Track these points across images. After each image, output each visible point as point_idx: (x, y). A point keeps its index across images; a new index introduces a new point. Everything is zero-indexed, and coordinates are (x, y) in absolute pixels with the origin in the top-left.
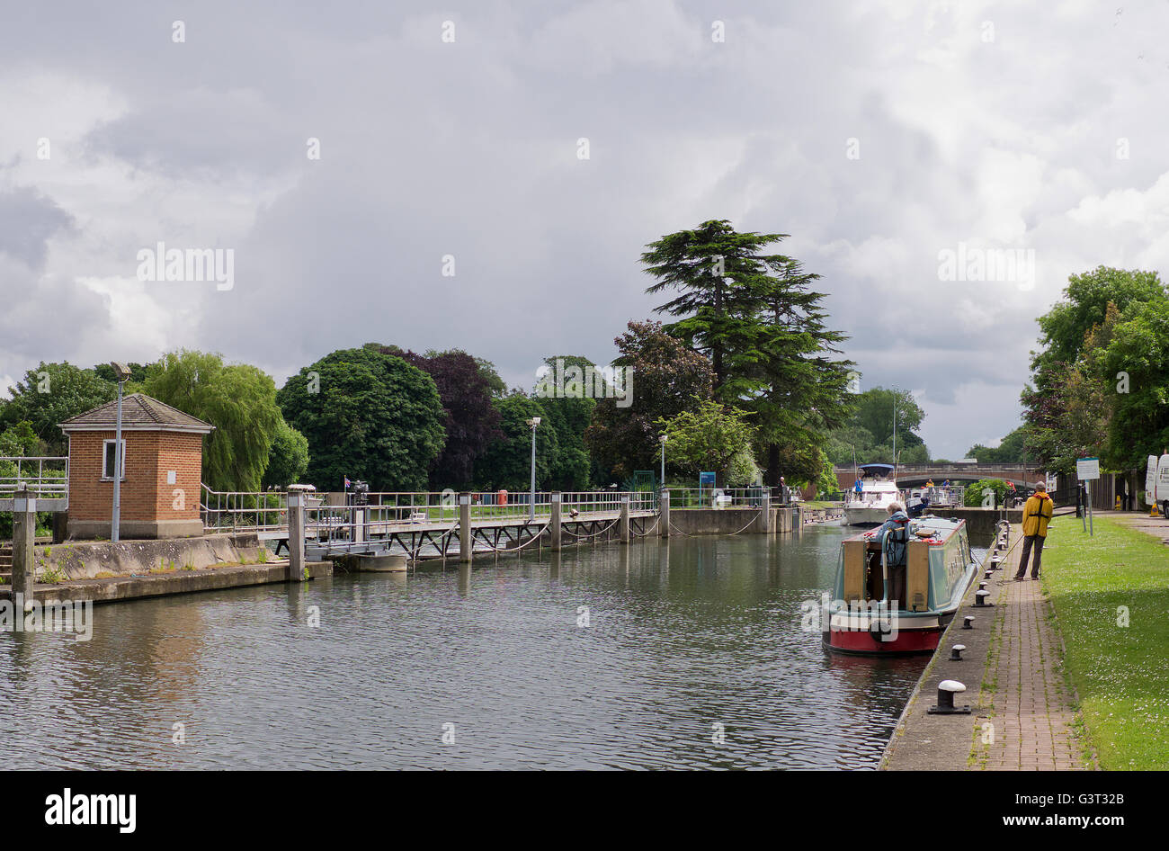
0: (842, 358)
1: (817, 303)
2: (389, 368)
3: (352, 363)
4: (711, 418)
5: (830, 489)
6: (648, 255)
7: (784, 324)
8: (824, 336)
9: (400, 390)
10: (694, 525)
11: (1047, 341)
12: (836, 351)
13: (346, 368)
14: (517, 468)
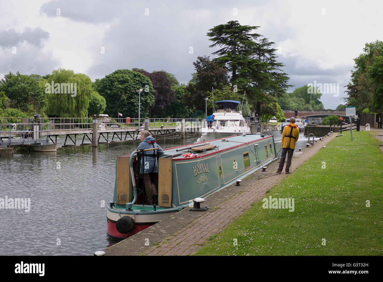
0: (283, 73)
1: (274, 53)
2: (135, 76)
3: (122, 74)
4: (226, 92)
5: (282, 118)
6: (209, 33)
7: (262, 60)
8: (276, 64)
9: (138, 83)
11: (357, 67)
12: (281, 70)
13: (120, 76)
14: (181, 110)
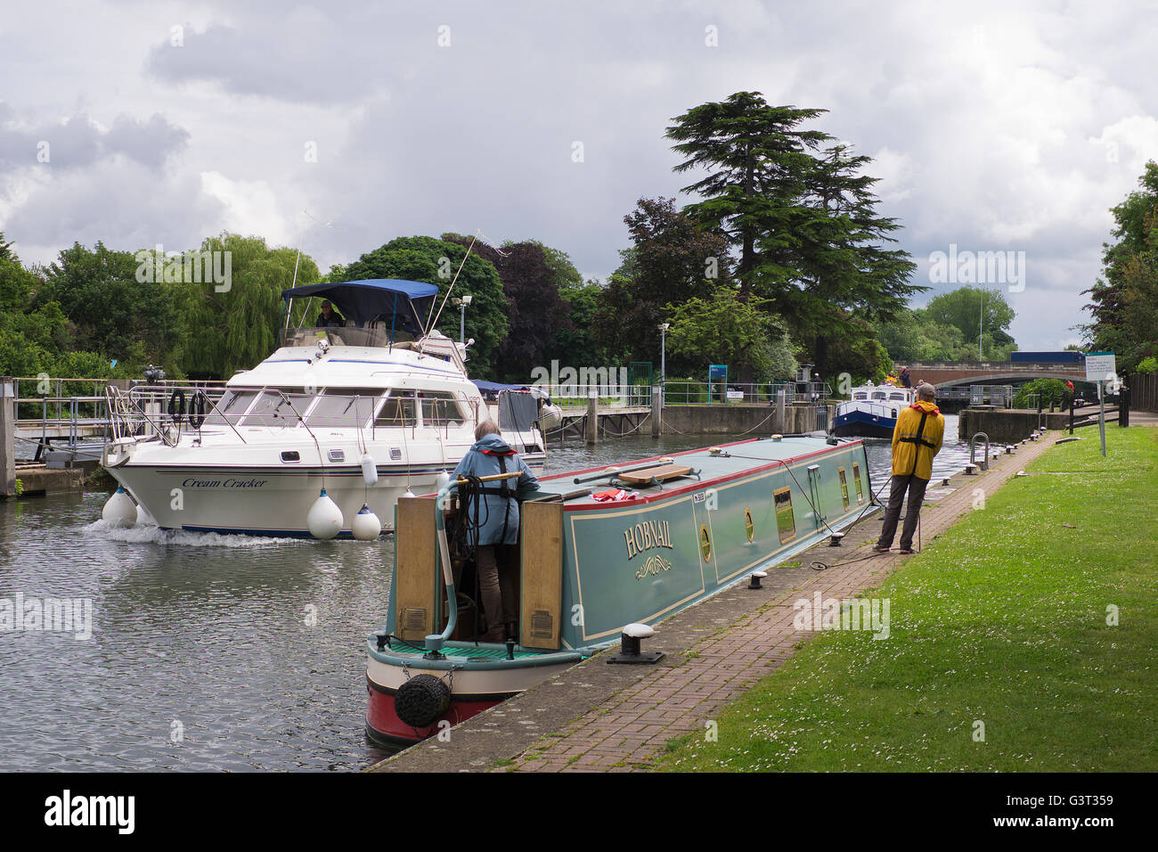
1: (869, 189)
3: (412, 250)
4: (725, 305)
6: (673, 129)
7: (831, 210)
8: (876, 223)
10: (699, 423)
11: (1121, 233)
12: (889, 240)
13: (404, 255)
14: (587, 360)
